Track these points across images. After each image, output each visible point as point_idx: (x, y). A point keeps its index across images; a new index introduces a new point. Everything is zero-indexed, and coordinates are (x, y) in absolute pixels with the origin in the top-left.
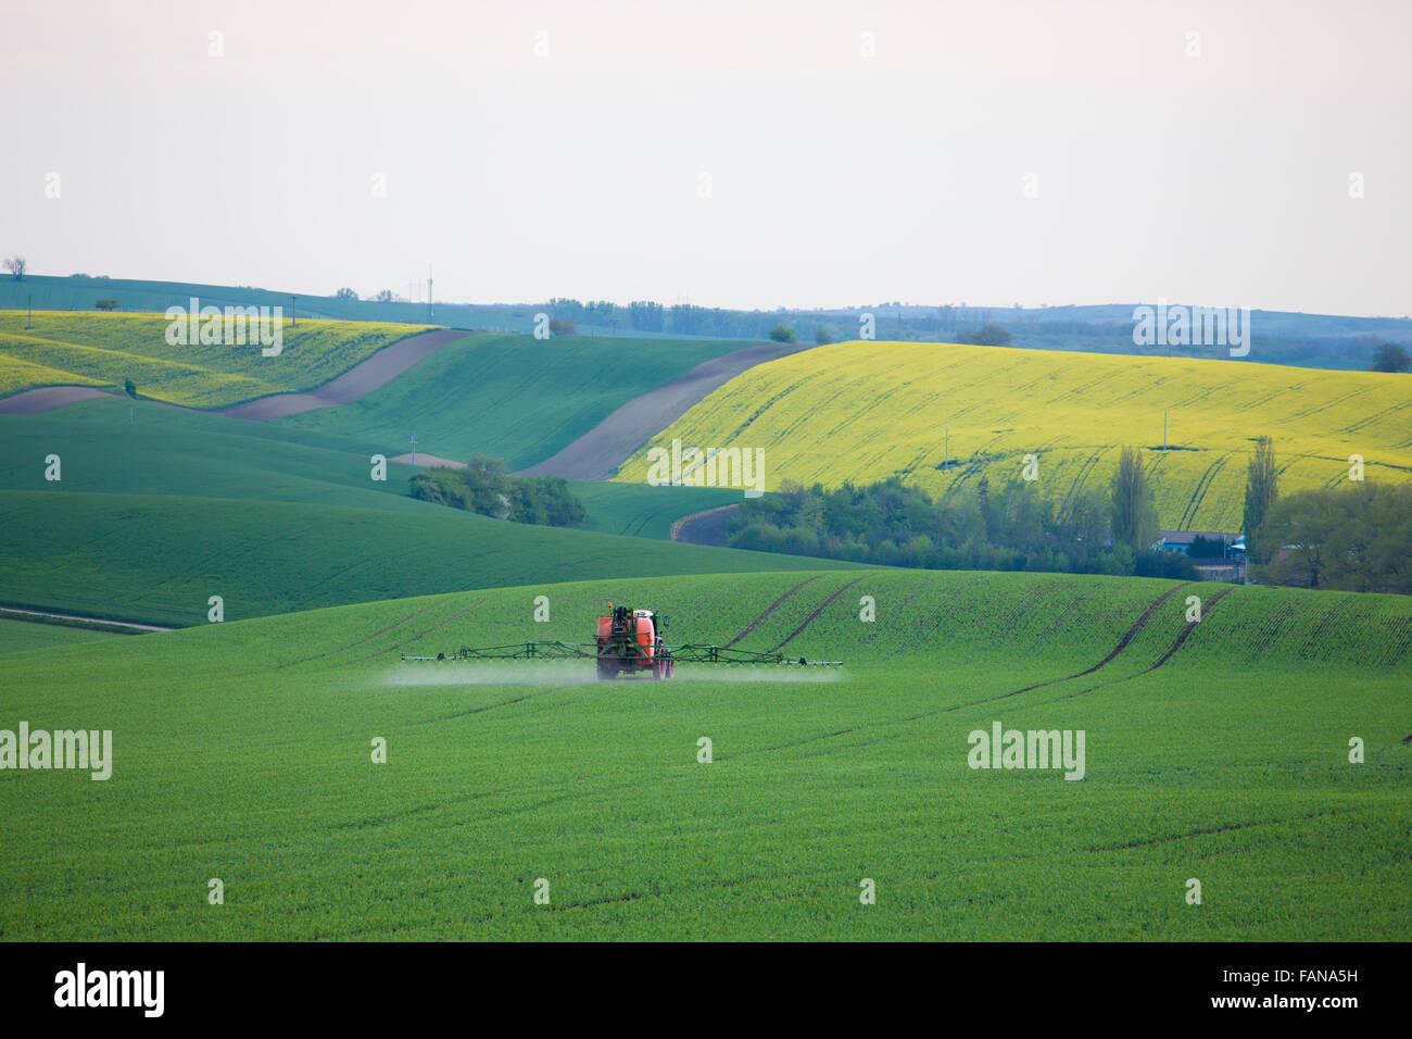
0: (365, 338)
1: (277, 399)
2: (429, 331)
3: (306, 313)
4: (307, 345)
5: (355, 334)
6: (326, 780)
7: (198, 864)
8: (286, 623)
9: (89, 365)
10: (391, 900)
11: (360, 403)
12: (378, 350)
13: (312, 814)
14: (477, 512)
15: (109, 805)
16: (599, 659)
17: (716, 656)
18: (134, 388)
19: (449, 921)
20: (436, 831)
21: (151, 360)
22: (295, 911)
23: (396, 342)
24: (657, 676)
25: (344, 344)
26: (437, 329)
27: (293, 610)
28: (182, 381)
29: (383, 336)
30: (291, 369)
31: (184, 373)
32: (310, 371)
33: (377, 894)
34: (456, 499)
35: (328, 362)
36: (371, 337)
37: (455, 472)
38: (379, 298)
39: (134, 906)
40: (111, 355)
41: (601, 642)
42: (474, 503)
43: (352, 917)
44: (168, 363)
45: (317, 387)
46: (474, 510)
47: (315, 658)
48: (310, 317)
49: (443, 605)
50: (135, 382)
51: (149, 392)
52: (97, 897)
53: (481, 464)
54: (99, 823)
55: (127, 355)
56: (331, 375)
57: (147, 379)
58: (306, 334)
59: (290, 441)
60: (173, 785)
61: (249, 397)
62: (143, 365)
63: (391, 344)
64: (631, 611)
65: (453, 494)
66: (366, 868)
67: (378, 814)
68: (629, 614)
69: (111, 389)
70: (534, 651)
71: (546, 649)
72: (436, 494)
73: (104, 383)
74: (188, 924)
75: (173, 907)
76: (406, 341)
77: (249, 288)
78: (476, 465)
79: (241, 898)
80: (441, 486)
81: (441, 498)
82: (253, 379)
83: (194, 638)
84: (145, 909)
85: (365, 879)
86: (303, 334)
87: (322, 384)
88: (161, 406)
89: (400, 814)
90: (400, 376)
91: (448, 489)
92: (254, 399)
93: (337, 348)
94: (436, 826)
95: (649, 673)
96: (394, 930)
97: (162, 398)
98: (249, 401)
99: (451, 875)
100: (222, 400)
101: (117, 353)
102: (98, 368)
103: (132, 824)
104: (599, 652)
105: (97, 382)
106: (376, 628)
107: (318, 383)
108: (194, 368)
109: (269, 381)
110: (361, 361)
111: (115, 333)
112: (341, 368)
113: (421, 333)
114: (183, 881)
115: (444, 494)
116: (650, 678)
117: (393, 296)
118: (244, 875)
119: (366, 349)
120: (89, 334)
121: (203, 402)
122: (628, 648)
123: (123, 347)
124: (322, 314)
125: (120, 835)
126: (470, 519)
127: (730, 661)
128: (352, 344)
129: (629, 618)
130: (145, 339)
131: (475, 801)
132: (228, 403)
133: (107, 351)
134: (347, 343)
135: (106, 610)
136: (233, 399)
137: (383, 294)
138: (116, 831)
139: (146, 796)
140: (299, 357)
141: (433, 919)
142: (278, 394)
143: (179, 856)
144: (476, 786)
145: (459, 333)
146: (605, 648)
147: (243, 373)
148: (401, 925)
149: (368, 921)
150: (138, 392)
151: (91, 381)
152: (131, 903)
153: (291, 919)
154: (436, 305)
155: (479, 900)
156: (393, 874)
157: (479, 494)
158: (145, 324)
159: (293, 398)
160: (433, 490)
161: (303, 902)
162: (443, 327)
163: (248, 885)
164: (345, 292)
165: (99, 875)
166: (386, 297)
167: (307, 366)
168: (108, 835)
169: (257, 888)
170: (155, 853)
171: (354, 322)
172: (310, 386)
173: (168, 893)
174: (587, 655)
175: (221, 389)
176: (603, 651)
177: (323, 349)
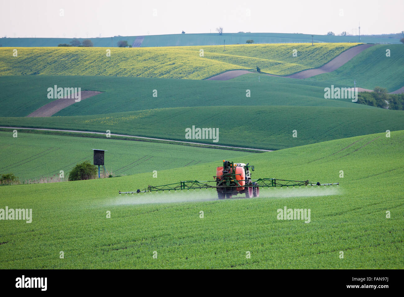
0: (337, 48)
1: (308, 71)
2: (359, 45)
3: (317, 41)
4: (317, 52)
5: (334, 47)
6: (324, 200)
7: (280, 229)
8: (311, 147)
9: (245, 62)
10: (345, 240)
11: (336, 71)
12: (342, 52)
13: (319, 212)
14: (378, 107)
15: (251, 210)
16: (217, 188)
17: (275, 183)
18: (260, 70)
19: (365, 247)
20: (361, 216)
21: (265, 60)
22: (313, 244)
23: (348, 49)
24: (247, 196)
25: (330, 51)
26: (362, 44)
27: (315, 143)
28: (276, 66)
29: (343, 47)
30: (312, 61)
31: (276, 64)
32: (319, 61)
33: (340, 238)
34: (370, 103)
35: (325, 57)
36: (339, 48)
37: (370, 93)
38: (342, 34)
39: (259, 244)
40: (252, 59)
41: (218, 180)
42: (376, 104)
43: (332, 246)
44: (271, 61)
45: (321, 66)
46: (377, 106)
47: (321, 159)
48: (318, 42)
49: (364, 139)
50: (260, 68)
51: (265, 71)
52: (246, 241)
53: (378, 90)
54: (248, 216)
55: (257, 59)
56: (326, 62)
57: (264, 66)
58: (317, 48)
59: (312, 85)
60: (272, 203)
61: (298, 71)
62: (262, 61)
63: (346, 50)
64: (232, 163)
65: (369, 101)
66: (337, 229)
67: (341, 211)
68: (231, 165)
69: (252, 70)
70: (184, 186)
71: (190, 184)
72: (363, 101)
73: (249, 68)
74: (277, 249)
75: (272, 244)
76: (352, 49)
77: (297, 33)
78: (377, 90)
79: (294, 240)
80: (365, 98)
81: (365, 102)
82: (299, 65)
83: (280, 153)
84: (262, 245)
85: (336, 233)
86: (316, 48)
87: (323, 65)
88: (269, 75)
89: (349, 211)
90: (349, 61)
91: (367, 99)
92: (300, 72)
93: (328, 52)
94: (361, 214)
95: (244, 195)
96: (346, 250)
97: (269, 73)
98: (298, 72)
99: (366, 231)
100: (289, 73)
101: (253, 58)
102: (247, 63)
103: (258, 216)
104: (217, 184)
105: (248, 68)
106: (342, 148)
107: (321, 65)
108: (279, 62)
109: (305, 65)
110: (336, 57)
111: (253, 51)
112: (329, 59)
113: (356, 46)
114: (275, 235)
115: (366, 101)
116: (244, 198)
117: (347, 34)
118: (295, 233)
119: (338, 52)
120: (245, 52)
121: (283, 73)
122: (231, 182)
123: (256, 56)
124: (322, 41)
125: (254, 220)
126: (375, 109)
127: (282, 186)
128: (332, 51)
129: (231, 167)
130: (263, 53)
131: (375, 206)
132: (291, 73)
133: (250, 57)
134: (331, 51)
135: (252, 145)
136: (293, 72)
137: (343, 33)
138: (253, 219)
139: (263, 207)
140: (315, 56)
141: (360, 246)
142: (308, 69)
143: (274, 227)
144: (375, 201)
145: (370, 45)
146: (220, 182)
147: (296, 63)
148: (349, 248)
149: (337, 247)
150: (261, 71)
151: (246, 68)
152: (258, 243)
153: (311, 247)
154: (362, 36)
155: (375, 239)
156: (346, 231)
157: (378, 100)
158: (262, 48)
159: (313, 70)
160: (362, 100)
161: (315, 241)
162: (364, 43)
163: (297, 236)
164: (330, 33)
165: (247, 234)
166: (344, 34)
167: (317, 59)
168: (250, 220)
169: (300, 237)
170: (266, 226)
171: (333, 43)
172: (319, 66)
173: (270, 239)
174: (211, 187)
175: (289, 69)
176: (219, 184)
177: (323, 53)
